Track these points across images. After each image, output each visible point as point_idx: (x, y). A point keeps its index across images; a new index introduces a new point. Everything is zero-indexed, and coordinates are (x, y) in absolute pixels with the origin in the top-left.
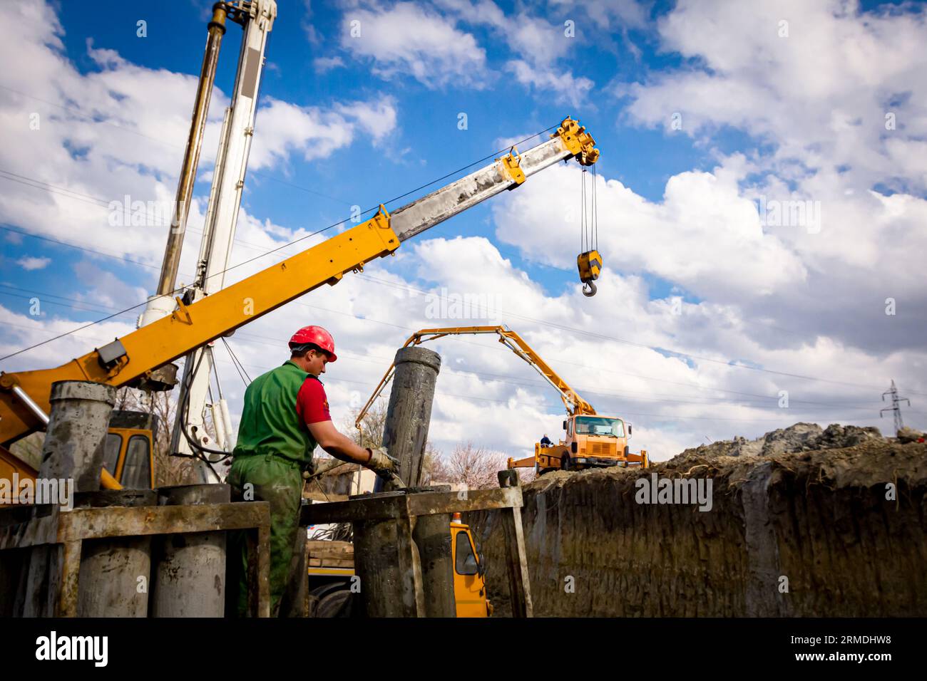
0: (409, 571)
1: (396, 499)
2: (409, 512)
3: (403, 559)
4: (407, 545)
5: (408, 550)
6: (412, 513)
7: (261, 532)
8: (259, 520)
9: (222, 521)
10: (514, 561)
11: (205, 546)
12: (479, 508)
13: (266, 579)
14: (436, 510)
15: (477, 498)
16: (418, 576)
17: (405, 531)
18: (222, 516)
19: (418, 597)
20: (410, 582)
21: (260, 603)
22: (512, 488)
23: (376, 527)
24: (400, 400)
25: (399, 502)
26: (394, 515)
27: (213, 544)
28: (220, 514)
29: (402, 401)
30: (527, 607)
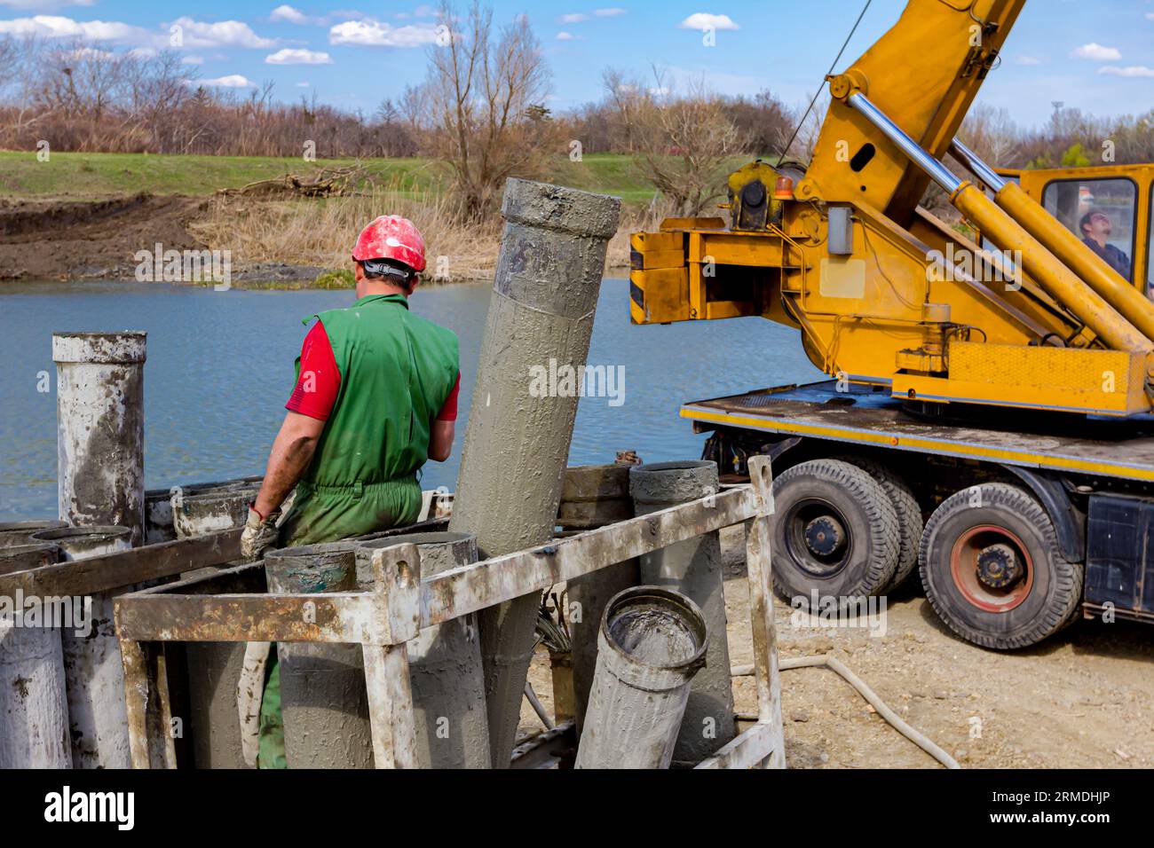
14: (172, 632)
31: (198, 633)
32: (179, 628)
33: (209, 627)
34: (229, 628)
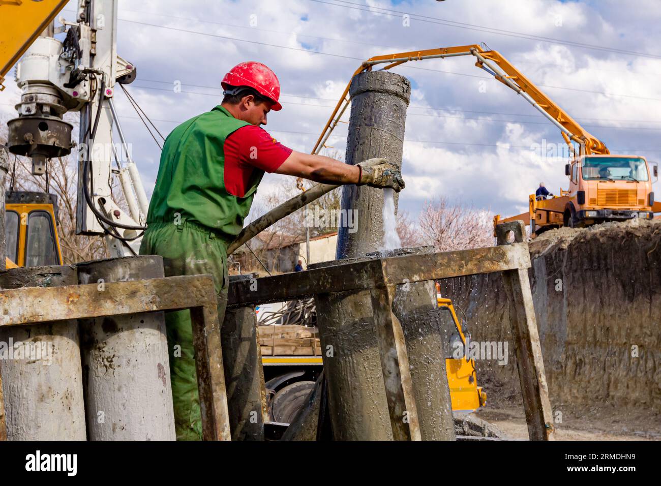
0: (392, 351)
1: (369, 265)
2: (386, 280)
3: (383, 336)
4: (386, 320)
5: (388, 326)
6: (390, 281)
7: (206, 312)
8: (203, 296)
9: (158, 299)
10: (521, 335)
11: (141, 330)
12: (475, 272)
13: (219, 366)
14: (420, 276)
15: (471, 260)
16: (403, 355)
17: (382, 303)
18: (157, 294)
19: (405, 381)
20: (393, 364)
21: (214, 394)
22: (516, 244)
23: (345, 301)
24: (361, 142)
25: (373, 268)
26: (368, 285)
27: (151, 327)
28: (154, 292)
29: (364, 143)
30: (541, 390)
31: (435, 274)
32: (424, 273)
33: (441, 270)
34: (452, 269)
